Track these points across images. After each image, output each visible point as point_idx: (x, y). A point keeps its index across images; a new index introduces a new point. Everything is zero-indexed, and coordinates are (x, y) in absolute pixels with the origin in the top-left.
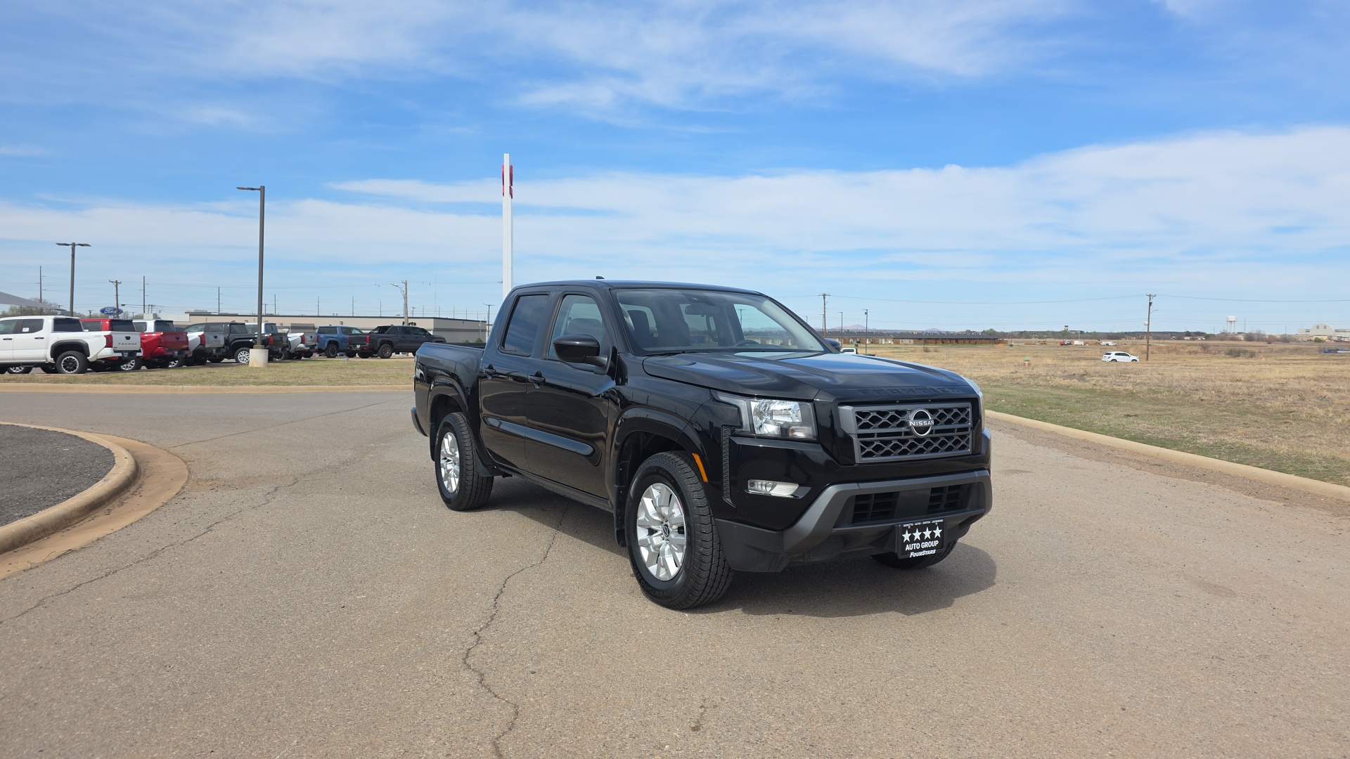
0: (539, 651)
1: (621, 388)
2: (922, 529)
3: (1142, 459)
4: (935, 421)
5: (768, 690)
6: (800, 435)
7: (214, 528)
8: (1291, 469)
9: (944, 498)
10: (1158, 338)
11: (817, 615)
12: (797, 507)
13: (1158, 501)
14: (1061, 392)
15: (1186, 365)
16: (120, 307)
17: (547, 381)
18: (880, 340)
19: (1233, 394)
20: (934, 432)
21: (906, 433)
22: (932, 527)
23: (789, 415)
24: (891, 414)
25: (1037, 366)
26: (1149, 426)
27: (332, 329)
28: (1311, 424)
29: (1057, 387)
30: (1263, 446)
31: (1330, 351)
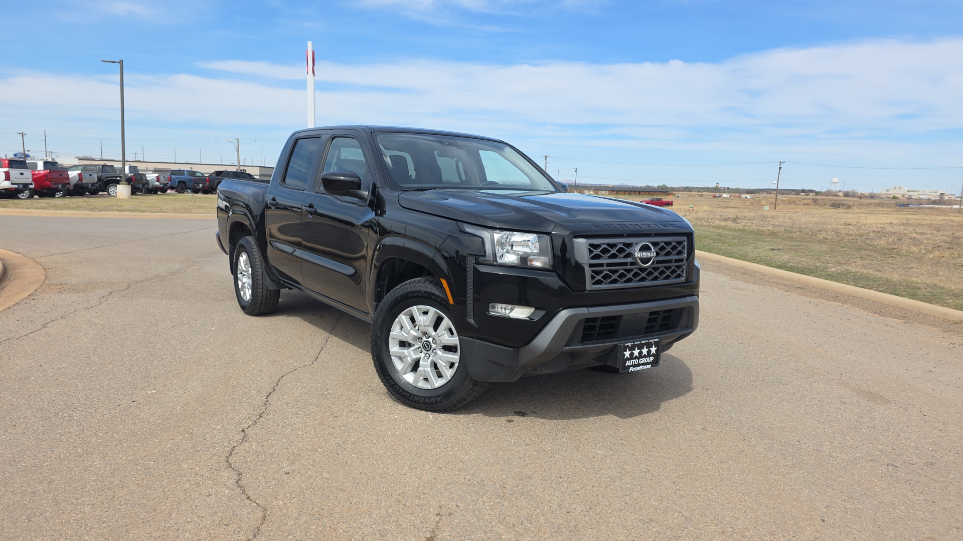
0: (296, 450)
1: (380, 219)
2: (640, 347)
3: (787, 283)
4: (657, 252)
5: (499, 496)
6: (538, 264)
7: (49, 325)
8: (904, 293)
9: (660, 320)
10: (782, 194)
11: (543, 418)
12: (532, 328)
13: (807, 317)
14: (721, 231)
15: (805, 213)
16: (26, 153)
17: (318, 211)
18: (585, 191)
19: (848, 234)
20: (655, 262)
21: (632, 264)
22: (649, 346)
23: (528, 246)
24: (620, 246)
25: (698, 212)
26: (789, 257)
27: (181, 172)
28: (911, 258)
29: (717, 227)
30: (879, 274)
31: (903, 205)
